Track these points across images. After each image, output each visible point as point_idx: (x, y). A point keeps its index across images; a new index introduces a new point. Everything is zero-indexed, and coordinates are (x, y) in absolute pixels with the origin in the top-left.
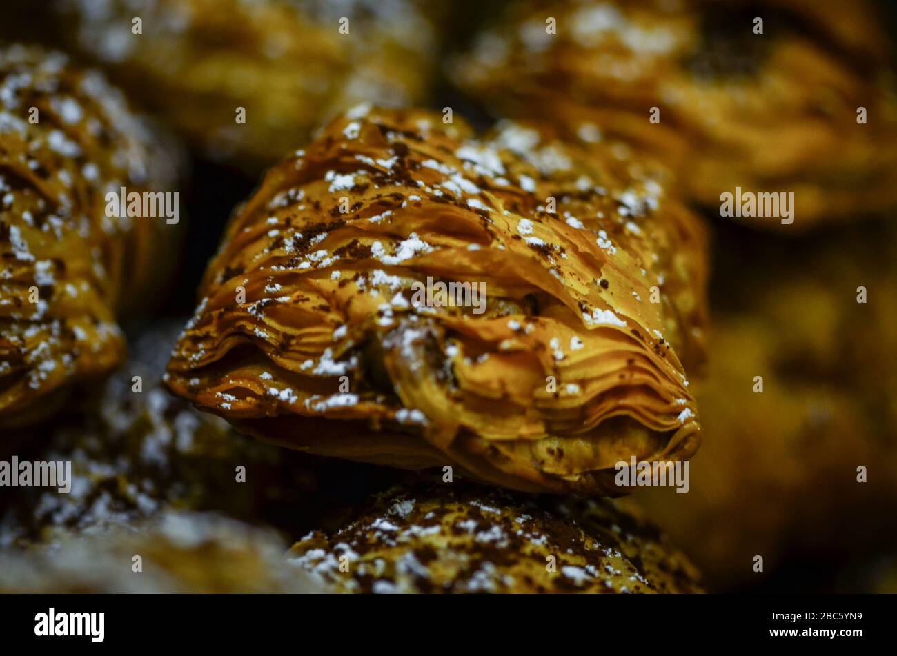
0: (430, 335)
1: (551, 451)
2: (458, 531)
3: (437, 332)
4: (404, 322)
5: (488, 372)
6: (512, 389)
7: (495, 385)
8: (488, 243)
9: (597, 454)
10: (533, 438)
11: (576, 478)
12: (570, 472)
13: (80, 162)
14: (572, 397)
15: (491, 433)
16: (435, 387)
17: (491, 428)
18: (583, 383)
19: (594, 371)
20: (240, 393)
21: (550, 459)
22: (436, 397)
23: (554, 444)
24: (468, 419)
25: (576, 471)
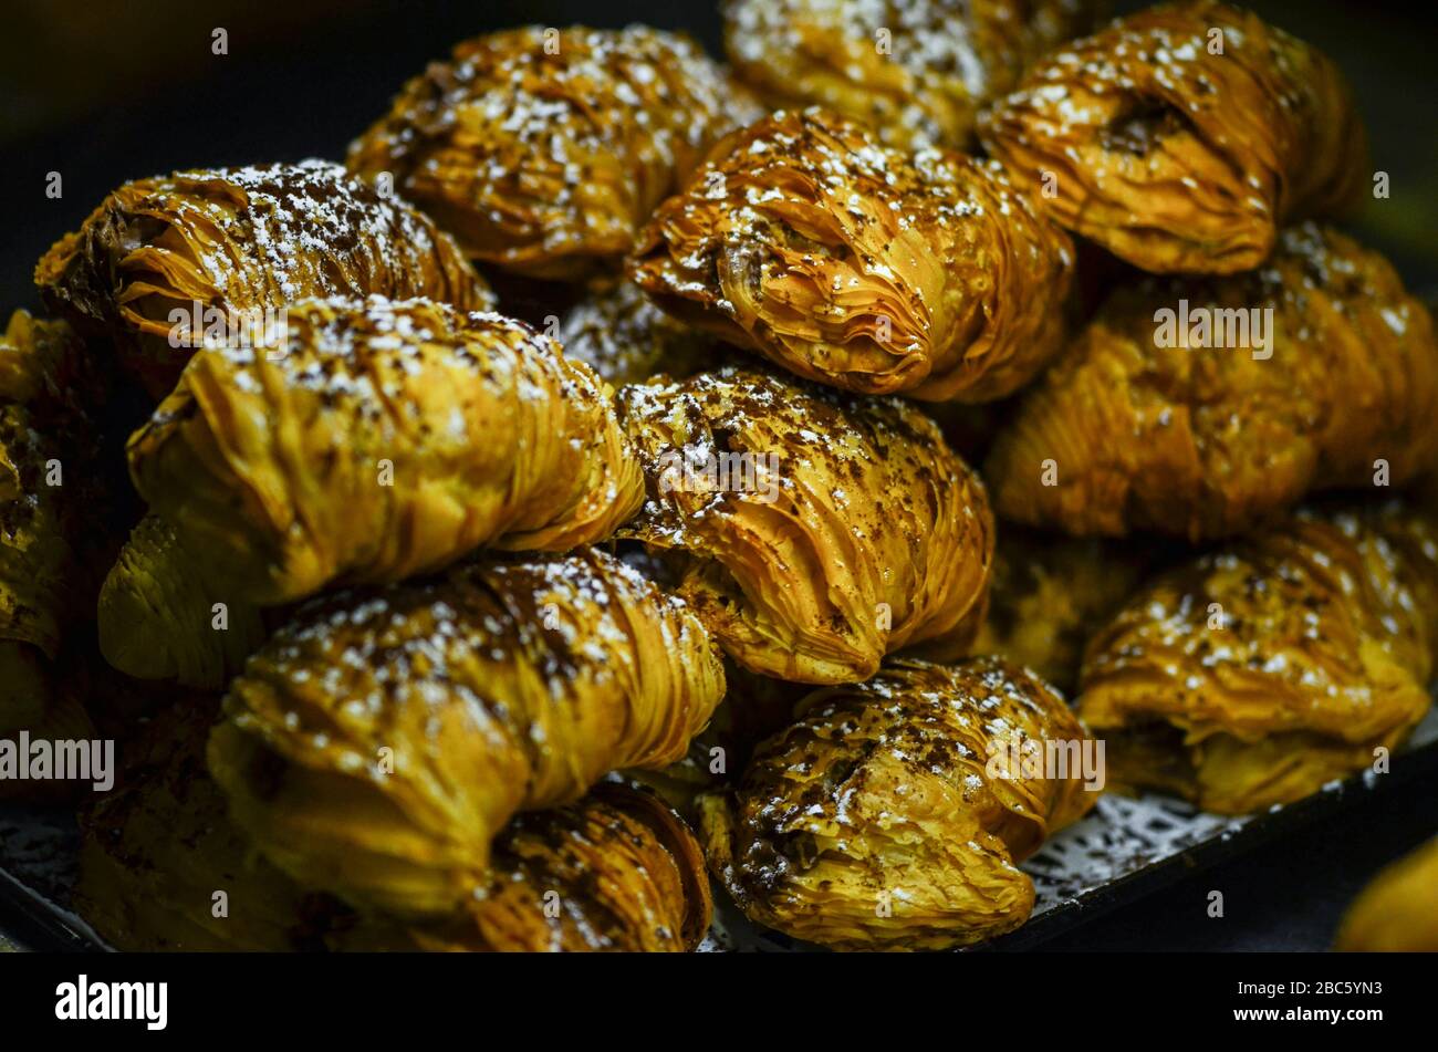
0: (756, 254)
1: (821, 352)
2: (742, 390)
3: (762, 253)
4: (745, 242)
5: (783, 285)
6: (793, 300)
7: (782, 295)
8: (813, 201)
9: (849, 361)
10: (811, 340)
11: (834, 375)
12: (831, 370)
13: (636, 109)
14: (839, 317)
15: (778, 329)
16: (747, 288)
17: (778, 326)
18: (849, 308)
19: (854, 303)
20: (649, 272)
21: (819, 357)
22: (746, 295)
23: (826, 349)
24: (764, 315)
25: (836, 369)
